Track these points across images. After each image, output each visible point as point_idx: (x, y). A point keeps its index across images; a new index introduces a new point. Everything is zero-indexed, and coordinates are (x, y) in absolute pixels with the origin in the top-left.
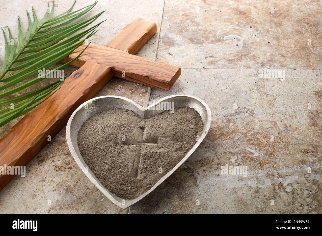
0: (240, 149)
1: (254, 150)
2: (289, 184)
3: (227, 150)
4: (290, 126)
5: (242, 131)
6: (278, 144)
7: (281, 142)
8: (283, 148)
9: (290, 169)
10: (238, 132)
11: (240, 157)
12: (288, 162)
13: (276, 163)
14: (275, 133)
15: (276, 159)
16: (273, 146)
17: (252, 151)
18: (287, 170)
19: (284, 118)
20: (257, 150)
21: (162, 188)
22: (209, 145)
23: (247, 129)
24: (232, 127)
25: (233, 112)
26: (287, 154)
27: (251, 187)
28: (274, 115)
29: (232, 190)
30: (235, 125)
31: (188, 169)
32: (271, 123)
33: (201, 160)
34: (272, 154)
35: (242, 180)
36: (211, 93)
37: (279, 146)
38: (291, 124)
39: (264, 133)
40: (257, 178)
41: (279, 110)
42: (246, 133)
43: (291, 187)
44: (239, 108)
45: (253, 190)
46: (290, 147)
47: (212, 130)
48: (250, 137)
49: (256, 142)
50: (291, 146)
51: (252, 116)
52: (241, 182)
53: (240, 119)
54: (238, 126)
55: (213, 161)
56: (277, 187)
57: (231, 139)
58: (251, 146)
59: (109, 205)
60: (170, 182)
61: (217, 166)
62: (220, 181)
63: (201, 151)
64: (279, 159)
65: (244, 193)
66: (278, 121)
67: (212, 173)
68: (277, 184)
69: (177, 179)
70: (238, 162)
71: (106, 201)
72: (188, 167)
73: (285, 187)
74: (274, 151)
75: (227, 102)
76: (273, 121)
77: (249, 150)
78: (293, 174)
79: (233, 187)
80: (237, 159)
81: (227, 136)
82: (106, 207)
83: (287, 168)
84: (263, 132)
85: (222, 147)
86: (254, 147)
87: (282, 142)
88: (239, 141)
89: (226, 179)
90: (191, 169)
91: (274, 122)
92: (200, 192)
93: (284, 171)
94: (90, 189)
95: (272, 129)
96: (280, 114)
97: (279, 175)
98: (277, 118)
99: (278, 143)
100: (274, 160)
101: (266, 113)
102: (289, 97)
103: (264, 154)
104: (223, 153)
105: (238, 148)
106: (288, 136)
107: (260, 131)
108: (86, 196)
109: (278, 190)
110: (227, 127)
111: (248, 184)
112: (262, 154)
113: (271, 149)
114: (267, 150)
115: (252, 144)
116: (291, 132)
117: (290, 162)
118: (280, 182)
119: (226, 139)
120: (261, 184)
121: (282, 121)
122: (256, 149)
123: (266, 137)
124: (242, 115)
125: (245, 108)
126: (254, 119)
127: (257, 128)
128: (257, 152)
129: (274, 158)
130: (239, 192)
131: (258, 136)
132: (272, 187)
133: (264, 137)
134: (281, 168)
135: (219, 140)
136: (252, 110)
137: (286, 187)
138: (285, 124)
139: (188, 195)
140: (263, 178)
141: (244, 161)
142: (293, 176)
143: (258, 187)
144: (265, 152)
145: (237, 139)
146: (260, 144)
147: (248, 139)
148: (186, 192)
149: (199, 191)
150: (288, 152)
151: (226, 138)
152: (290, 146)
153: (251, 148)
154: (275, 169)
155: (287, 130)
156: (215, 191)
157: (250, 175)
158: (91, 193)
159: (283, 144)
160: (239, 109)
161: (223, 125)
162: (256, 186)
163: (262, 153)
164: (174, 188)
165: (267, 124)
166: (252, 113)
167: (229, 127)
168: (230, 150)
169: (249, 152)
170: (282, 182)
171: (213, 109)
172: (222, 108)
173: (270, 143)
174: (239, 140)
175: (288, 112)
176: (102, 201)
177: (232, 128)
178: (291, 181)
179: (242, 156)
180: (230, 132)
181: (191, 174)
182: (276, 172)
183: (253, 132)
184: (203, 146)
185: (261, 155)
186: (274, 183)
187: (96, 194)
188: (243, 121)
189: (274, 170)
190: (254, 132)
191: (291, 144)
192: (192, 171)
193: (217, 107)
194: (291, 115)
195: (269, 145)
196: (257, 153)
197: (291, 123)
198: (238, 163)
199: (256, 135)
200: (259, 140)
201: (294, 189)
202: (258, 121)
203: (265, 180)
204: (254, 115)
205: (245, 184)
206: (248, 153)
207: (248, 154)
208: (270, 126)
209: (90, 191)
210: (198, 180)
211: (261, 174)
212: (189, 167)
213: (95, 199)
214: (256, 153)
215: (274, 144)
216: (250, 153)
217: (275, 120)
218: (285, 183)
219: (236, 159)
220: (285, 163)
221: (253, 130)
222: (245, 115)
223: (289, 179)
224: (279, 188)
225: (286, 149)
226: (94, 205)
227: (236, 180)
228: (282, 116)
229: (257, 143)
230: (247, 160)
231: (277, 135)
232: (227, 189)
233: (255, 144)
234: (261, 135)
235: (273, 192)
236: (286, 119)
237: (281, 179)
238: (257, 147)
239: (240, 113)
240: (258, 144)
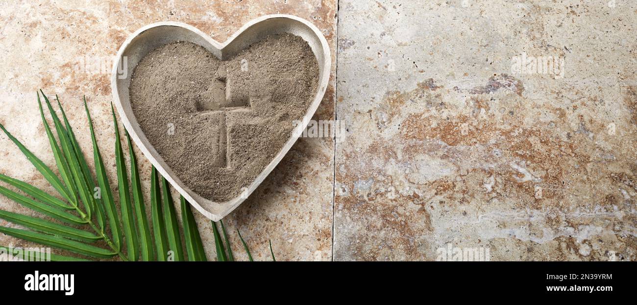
0: (500, 164)
1: (524, 167)
2: (584, 241)
3: (478, 165)
4: (591, 121)
5: (502, 127)
6: (566, 158)
7: (573, 155)
8: (577, 167)
9: (588, 211)
10: (496, 129)
11: (500, 181)
12: (584, 197)
13: (562, 198)
14: (562, 135)
15: (564, 190)
16: (558, 163)
17: (521, 170)
18: (582, 214)
19: (579, 101)
20: (529, 169)
21: (378, 230)
22: (447, 152)
23: (511, 124)
24: (485, 117)
25: (485, 85)
26: (583, 181)
27: (520, 240)
28: (560, 95)
29: (489, 243)
30: (489, 114)
31: (415, 198)
32: (555, 113)
33: (435, 181)
34: (555, 178)
35: (505, 226)
36: (443, 41)
37: (570, 162)
38: (592, 116)
39: (542, 134)
40: (530, 225)
41: (571, 83)
42: (509, 132)
43: (588, 247)
44: (495, 75)
45: (524, 247)
46: (589, 166)
47: (449, 121)
48: (516, 140)
49: (528, 152)
50: (592, 163)
51: (520, 94)
52: (504, 230)
53: (497, 101)
54: (494, 115)
55: (455, 186)
56: (564, 245)
57: (484, 142)
58: (518, 159)
59: (303, 251)
60: (388, 219)
61: (462, 196)
62: (468, 225)
63: (433, 163)
64: (569, 190)
65: (508, 251)
66: (568, 108)
67: (454, 208)
68: (564, 240)
69: (400, 215)
70: (497, 191)
71: (297, 243)
72: (414, 193)
73: (577, 245)
74: (561, 173)
75: (473, 60)
76: (558, 107)
77: (516, 167)
78: (593, 221)
79: (490, 237)
80: (496, 184)
81: (475, 135)
82: (298, 254)
83: (583, 208)
84: (539, 131)
85: (469, 159)
86: (524, 162)
87: (576, 154)
88: (498, 148)
89: (477, 222)
90: (420, 198)
91: (560, 109)
92: (437, 242)
93: (576, 214)
94: (270, 221)
95: (556, 126)
96: (571, 93)
97: (568, 222)
98: (566, 103)
99: (567, 156)
100: (559, 191)
101: (545, 90)
102: (591, 54)
103: (541, 177)
104: (470, 171)
105: (495, 161)
106: (585, 143)
107: (534, 129)
108: (266, 231)
109: (566, 251)
110: (476, 117)
111: (515, 234)
112: (538, 178)
113: (555, 169)
114: (547, 170)
115: (521, 155)
116: (591, 135)
117: (588, 198)
118: (570, 236)
119: (475, 143)
120: (538, 237)
121: (575, 108)
122: (527, 166)
123: (545, 142)
124: (502, 92)
125: (506, 76)
126: (523, 102)
127: (528, 122)
128: (529, 172)
129: (560, 186)
130: (500, 248)
131: (532, 139)
132: (556, 243)
133: (541, 142)
134: (571, 208)
135: (462, 143)
136: (519, 81)
137: (579, 245)
138: (582, 116)
139: (419, 246)
140: (541, 226)
141: (508, 190)
142: (592, 226)
143: (531, 242)
144: (544, 173)
145: (493, 144)
146: (534, 157)
147: (513, 144)
148: (416, 240)
149: (436, 240)
150: (585, 177)
151: (475, 140)
152: (588, 164)
153: (518, 164)
154: (561, 210)
155: (584, 129)
156: (461, 242)
157: (518, 218)
158: (273, 228)
159: (576, 160)
160: (496, 78)
161: (467, 112)
162: (528, 239)
163: (538, 176)
164: (395, 230)
165: (547, 114)
166: (520, 89)
167: (480, 117)
168: (482, 165)
169: (515, 172)
170: (573, 236)
171: (448, 76)
172: (465, 74)
173: (552, 156)
174: (497, 145)
175: (587, 89)
176: (292, 243)
177: (485, 121)
178: (589, 235)
179: (503, 178)
180: (481, 127)
181: (421, 208)
182: (563, 215)
183: (521, 130)
184: (437, 154)
185: (536, 179)
186: (560, 237)
187: (281, 230)
188: (503, 106)
189: (560, 212)
190: (524, 130)
191: (591, 159)
192: (421, 202)
193: (455, 72)
194: (592, 96)
195: (551, 159)
196: (530, 175)
197: (592, 114)
198: (497, 193)
199: (528, 137)
200: (532, 149)
201: (593, 250)
202: (530, 106)
203: (544, 230)
204: (523, 93)
205: (510, 235)
206: (513, 174)
207: (514, 176)
208: (553, 120)
209: (272, 224)
210: (433, 219)
211: (538, 217)
212: (417, 195)
213: (280, 238)
214: (528, 174)
215: (559, 158)
216: (518, 174)
217: (562, 107)
218: (579, 238)
219: (493, 183)
220: (580, 198)
221: (522, 126)
222: (507, 92)
223: (586, 232)
224: (568, 247)
225: (582, 170)
226: (281, 248)
227: (496, 225)
228: (576, 97)
229: (530, 154)
230: (512, 187)
231: (566, 140)
232: (480, 241)
233: (526, 156)
234: (537, 138)
235: (557, 252)
236: (583, 104)
237: (570, 230)
238: (529, 162)
239: (498, 87)
240: (530, 156)
